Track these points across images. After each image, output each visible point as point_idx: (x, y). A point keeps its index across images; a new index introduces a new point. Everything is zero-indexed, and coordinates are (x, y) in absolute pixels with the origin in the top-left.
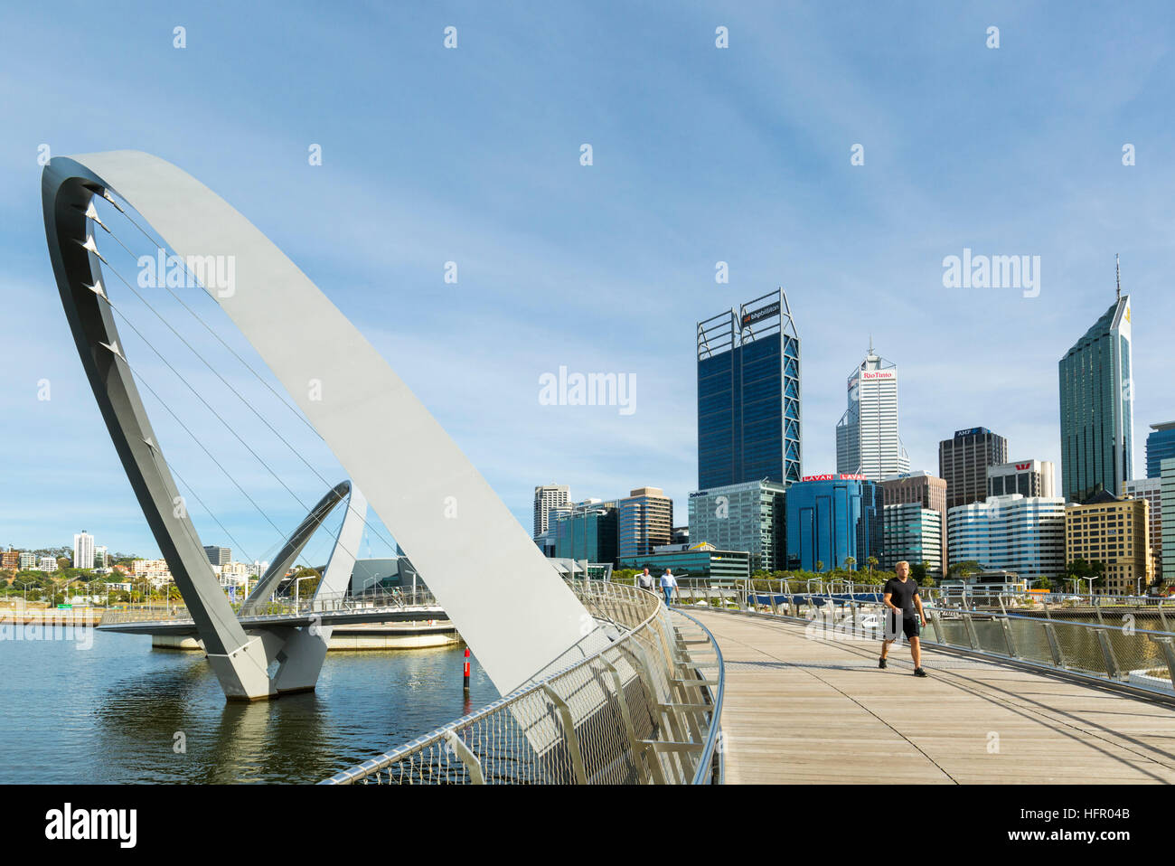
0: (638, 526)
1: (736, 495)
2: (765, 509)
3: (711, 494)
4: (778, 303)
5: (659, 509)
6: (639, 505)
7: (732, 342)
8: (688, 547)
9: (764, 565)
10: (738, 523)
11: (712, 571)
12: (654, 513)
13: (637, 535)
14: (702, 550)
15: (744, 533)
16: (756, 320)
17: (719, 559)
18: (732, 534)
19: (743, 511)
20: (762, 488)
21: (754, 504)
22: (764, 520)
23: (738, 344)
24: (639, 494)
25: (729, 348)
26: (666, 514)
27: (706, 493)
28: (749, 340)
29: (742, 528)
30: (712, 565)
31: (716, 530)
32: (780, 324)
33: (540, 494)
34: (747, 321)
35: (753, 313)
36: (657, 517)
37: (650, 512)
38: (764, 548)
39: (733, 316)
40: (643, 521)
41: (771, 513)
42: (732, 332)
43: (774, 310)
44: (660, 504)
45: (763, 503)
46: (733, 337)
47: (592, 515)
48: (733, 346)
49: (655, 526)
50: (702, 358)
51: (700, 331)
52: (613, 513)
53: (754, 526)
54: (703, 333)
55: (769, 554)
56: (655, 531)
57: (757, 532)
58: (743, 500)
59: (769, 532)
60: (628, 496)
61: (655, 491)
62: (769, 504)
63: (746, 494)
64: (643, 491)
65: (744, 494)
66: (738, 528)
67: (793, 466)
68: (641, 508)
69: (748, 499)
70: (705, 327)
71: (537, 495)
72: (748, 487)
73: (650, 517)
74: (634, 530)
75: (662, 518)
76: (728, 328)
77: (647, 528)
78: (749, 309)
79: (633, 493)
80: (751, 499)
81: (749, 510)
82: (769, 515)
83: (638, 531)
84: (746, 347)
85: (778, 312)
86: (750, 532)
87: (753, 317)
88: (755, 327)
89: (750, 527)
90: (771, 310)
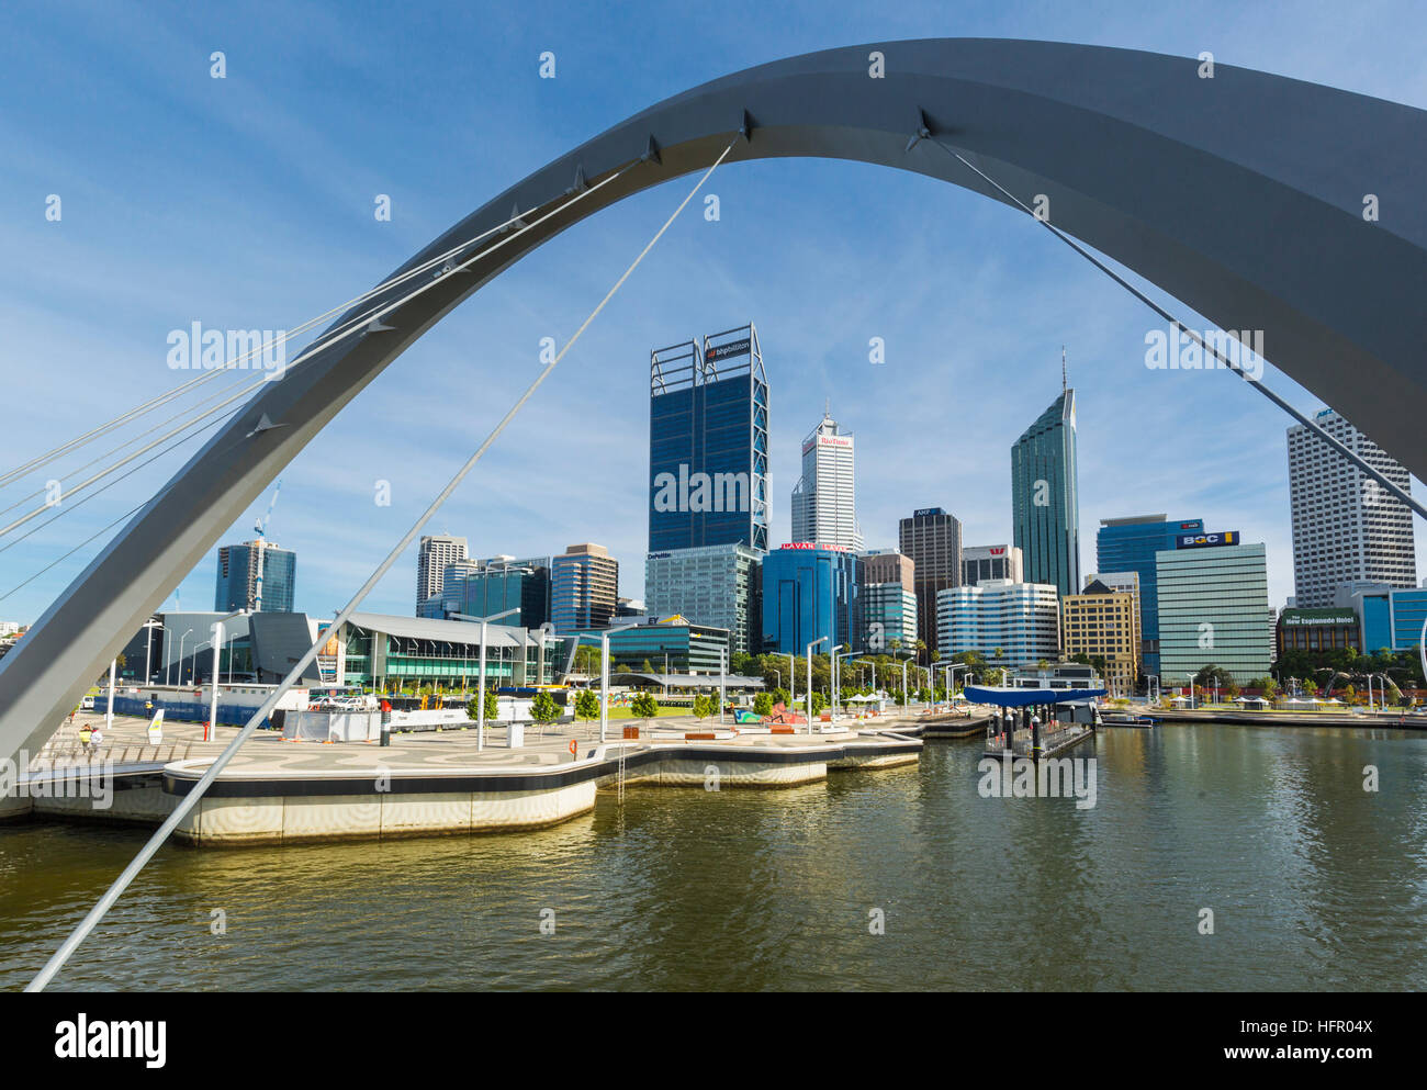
0: (578, 592)
1: (707, 560)
2: (741, 579)
3: (674, 557)
4: (749, 341)
5: (604, 572)
6: (580, 566)
7: (694, 379)
8: (656, 620)
9: (739, 647)
10: (708, 593)
11: (691, 651)
12: (598, 576)
13: (576, 604)
14: (674, 624)
15: (714, 606)
16: (722, 357)
17: (699, 636)
18: (700, 607)
19: (714, 579)
20: (738, 553)
21: (728, 572)
22: (739, 592)
23: (700, 382)
24: (579, 553)
25: (689, 385)
26: (611, 579)
27: (669, 555)
28: (711, 380)
29: (712, 600)
30: (692, 643)
31: (680, 601)
32: (750, 365)
33: (427, 547)
34: (711, 356)
35: (719, 348)
36: (600, 582)
37: (593, 575)
38: (739, 626)
39: (695, 348)
40: (584, 586)
41: (746, 584)
42: (694, 367)
43: (743, 347)
44: (605, 566)
45: (739, 571)
46: (695, 372)
47: (514, 574)
48: (694, 383)
49: (598, 593)
50: (659, 392)
51: (654, 361)
52: (541, 573)
53: (728, 599)
54: (657, 364)
55: (744, 633)
56: (599, 599)
57: (731, 606)
58: (714, 566)
59: (744, 606)
60: (562, 552)
61: (598, 549)
62: (745, 573)
63: (718, 559)
64: (584, 548)
65: (715, 559)
66: (708, 600)
67: (760, 532)
68: (582, 569)
69: (721, 565)
70: (660, 357)
71: (423, 546)
72: (721, 550)
73: (593, 581)
74: (572, 597)
75: (607, 583)
76: (688, 361)
77: (590, 595)
78: (712, 344)
79: (570, 550)
80: (725, 565)
81: (720, 579)
82: (744, 587)
83: (578, 598)
84: (710, 387)
85: (748, 350)
86: (722, 606)
87: (719, 352)
88: (717, 365)
89: (722, 599)
90: (740, 347)
